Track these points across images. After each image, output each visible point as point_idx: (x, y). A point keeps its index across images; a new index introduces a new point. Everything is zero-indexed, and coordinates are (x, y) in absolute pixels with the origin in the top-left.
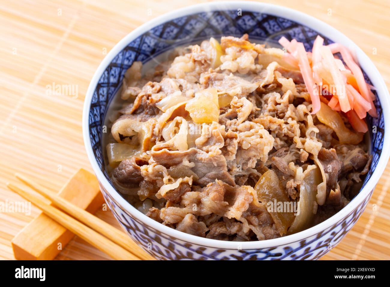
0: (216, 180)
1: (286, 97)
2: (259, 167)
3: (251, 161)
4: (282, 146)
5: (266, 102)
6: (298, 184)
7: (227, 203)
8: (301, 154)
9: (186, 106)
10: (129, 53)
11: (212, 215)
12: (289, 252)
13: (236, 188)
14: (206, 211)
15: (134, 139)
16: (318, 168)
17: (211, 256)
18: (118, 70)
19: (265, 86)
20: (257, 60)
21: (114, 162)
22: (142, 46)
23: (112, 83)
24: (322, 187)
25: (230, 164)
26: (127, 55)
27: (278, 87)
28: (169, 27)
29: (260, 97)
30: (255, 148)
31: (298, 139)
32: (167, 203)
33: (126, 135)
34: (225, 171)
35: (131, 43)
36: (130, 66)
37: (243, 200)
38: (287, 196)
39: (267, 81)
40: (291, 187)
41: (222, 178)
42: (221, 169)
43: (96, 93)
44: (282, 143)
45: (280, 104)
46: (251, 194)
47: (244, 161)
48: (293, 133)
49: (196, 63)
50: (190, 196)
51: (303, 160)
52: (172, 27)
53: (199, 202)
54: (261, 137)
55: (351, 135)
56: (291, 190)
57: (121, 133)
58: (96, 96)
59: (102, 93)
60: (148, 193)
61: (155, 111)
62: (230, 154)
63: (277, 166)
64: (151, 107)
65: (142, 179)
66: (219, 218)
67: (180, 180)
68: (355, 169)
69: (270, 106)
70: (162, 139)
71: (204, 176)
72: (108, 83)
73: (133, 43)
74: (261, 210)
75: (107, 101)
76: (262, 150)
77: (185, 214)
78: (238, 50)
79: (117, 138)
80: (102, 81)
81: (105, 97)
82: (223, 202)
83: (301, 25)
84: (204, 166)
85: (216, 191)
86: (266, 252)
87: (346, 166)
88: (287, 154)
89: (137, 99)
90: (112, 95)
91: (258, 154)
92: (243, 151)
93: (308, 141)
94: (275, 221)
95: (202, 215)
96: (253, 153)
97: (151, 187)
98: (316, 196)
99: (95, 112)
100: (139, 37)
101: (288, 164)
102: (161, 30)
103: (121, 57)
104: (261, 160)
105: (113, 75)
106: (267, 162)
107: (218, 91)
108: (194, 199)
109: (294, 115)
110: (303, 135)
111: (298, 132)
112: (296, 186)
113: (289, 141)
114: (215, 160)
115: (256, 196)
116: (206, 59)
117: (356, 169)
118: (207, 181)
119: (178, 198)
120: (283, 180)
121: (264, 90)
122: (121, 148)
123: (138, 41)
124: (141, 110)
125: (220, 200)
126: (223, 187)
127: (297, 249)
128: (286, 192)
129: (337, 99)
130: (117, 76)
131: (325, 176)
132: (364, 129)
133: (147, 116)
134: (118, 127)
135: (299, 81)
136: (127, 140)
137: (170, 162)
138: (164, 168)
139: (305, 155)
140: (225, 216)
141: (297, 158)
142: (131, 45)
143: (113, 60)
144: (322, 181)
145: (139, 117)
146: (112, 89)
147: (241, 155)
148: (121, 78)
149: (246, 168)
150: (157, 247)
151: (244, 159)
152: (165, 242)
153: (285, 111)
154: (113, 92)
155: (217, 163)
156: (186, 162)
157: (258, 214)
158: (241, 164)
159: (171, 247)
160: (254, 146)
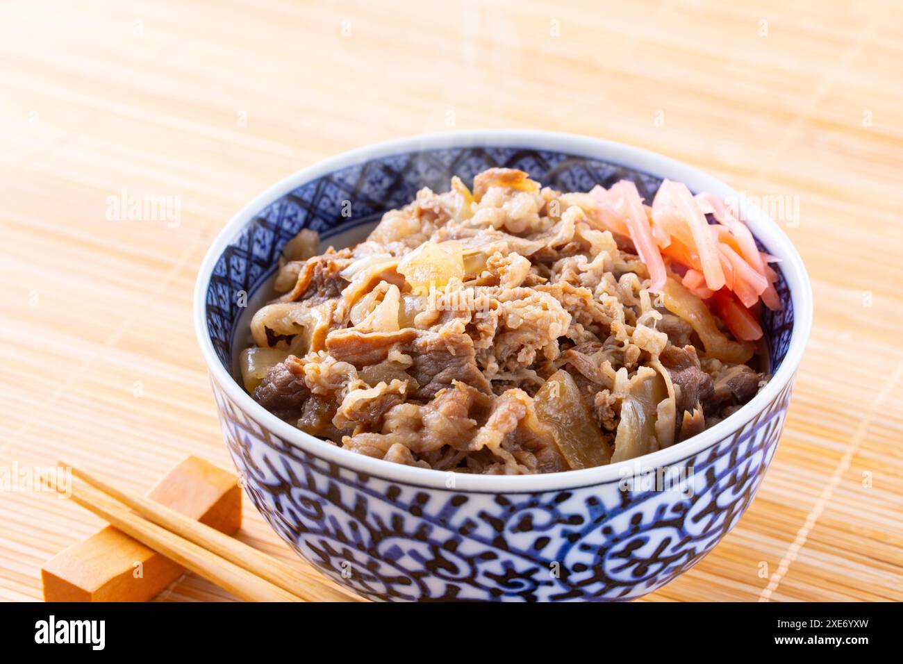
0: (454, 382)
1: (598, 262)
2: (541, 364)
3: (524, 351)
4: (588, 340)
5: (559, 272)
6: (619, 397)
7: (474, 422)
8: (625, 352)
9: (399, 266)
10: (293, 209)
11: (445, 449)
12: (597, 515)
13: (492, 400)
14: (431, 440)
15: (295, 342)
16: (660, 377)
17: (441, 520)
18: (269, 235)
19: (559, 248)
20: (543, 213)
21: (253, 378)
22: (320, 200)
23: (257, 257)
24: (667, 409)
25: (482, 358)
26: (289, 212)
27: (583, 248)
29: (546, 268)
30: (531, 327)
31: (618, 325)
32: (355, 431)
33: (280, 333)
34: (471, 365)
35: (296, 190)
36: (294, 236)
37: (506, 410)
38: (596, 424)
39: (561, 239)
40: (604, 403)
41: (468, 380)
42: (464, 361)
43: (223, 260)
44: (588, 333)
45: (586, 272)
46: (522, 403)
47: (509, 353)
48: (612, 317)
49: (425, 219)
50: (401, 411)
51: (628, 362)
53: (418, 425)
54: (545, 309)
55: (730, 344)
56: (605, 409)
57: (269, 327)
58: (224, 267)
59: (236, 266)
60: (319, 420)
61: (336, 284)
62: (483, 335)
63: (576, 367)
64: (331, 280)
65: (305, 393)
66: (459, 457)
67: (381, 387)
68: (737, 399)
69: (566, 276)
70: (350, 325)
71: (429, 382)
72: (249, 253)
73: (301, 191)
74: (543, 443)
75: (246, 287)
76: (546, 330)
77: (389, 445)
78: (506, 191)
79: (262, 337)
80: (237, 244)
81: (243, 275)
82: (466, 420)
83: (634, 171)
84: (431, 359)
85: (452, 399)
86: (550, 507)
87: (719, 391)
88: (596, 351)
89: (305, 269)
90: (256, 280)
91: (539, 339)
92: (508, 334)
93: (640, 330)
95: (425, 449)
96: (528, 336)
97: (326, 408)
98: (654, 423)
99: (220, 292)
100: (313, 182)
101: (599, 366)
102: (357, 176)
103: (276, 212)
104: (545, 354)
105: (259, 241)
106: (556, 358)
107: (464, 250)
108: (408, 418)
109: (612, 290)
110: (630, 321)
111: (620, 316)
112: (613, 401)
113: (602, 331)
114: (452, 343)
115: (532, 408)
116: (442, 207)
117: (739, 397)
118: (436, 388)
119: (377, 418)
120: (589, 393)
121: (555, 253)
122: (268, 354)
123: (311, 190)
124: (312, 292)
125: (461, 416)
126: (467, 393)
127: (616, 512)
128: (595, 417)
129: (701, 272)
130: (268, 247)
131: (673, 389)
132: (755, 333)
133: (322, 299)
134: (263, 317)
135: (627, 247)
136: (282, 343)
137: (365, 358)
138: (352, 369)
139: (633, 350)
140: (470, 447)
141: (617, 361)
142: (296, 194)
143: (260, 213)
144: (664, 394)
145: (305, 303)
146: (257, 269)
147: (504, 341)
149: (513, 366)
150: (333, 519)
151: (510, 349)
152: (349, 495)
153: (596, 282)
154: (258, 277)
155: (456, 350)
156: (395, 354)
157: (536, 449)
158: (505, 359)
159: (359, 511)
160: (530, 323)
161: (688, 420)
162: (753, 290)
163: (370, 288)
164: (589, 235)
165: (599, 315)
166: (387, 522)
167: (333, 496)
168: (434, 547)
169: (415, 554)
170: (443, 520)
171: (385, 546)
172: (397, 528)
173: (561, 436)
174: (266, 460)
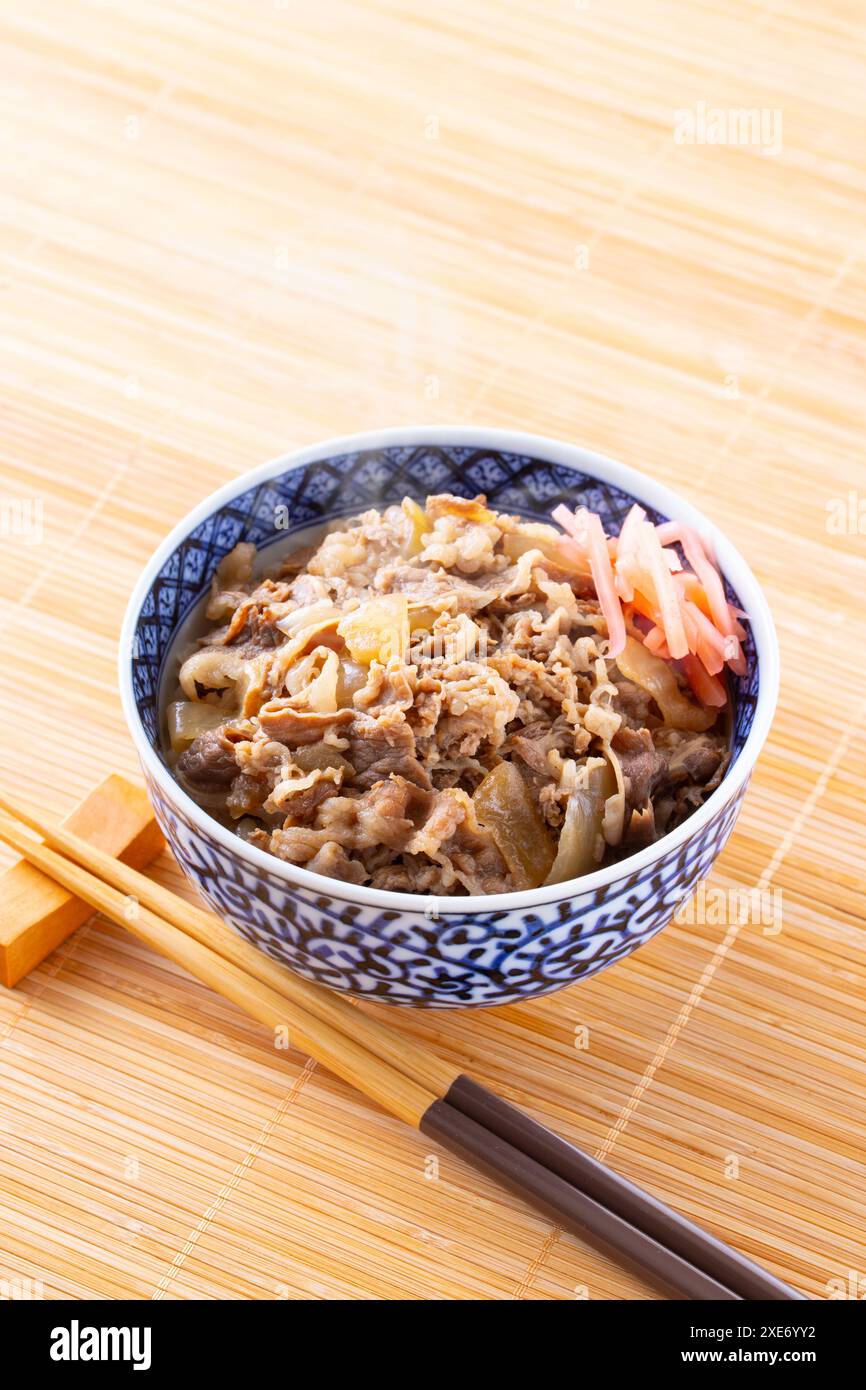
0: (392, 776)
1: (553, 622)
2: (484, 751)
3: (467, 740)
4: (538, 719)
5: (511, 630)
6: (565, 794)
7: (412, 823)
8: (576, 736)
9: (340, 626)
10: (228, 523)
11: (380, 847)
12: (535, 930)
13: (431, 795)
14: (366, 837)
15: (227, 695)
16: (610, 763)
17: (372, 930)
18: (202, 555)
19: (513, 598)
20: (498, 547)
21: (182, 739)
22: (258, 509)
23: (189, 582)
24: (615, 805)
25: (422, 746)
26: (224, 526)
27: (539, 600)
28: (320, 473)
29: (499, 621)
30: (476, 714)
31: (571, 705)
32: (287, 821)
33: (210, 686)
34: (410, 757)
35: (233, 501)
36: (229, 551)
37: (444, 815)
38: (540, 819)
39: (516, 587)
40: (550, 800)
41: (406, 773)
42: (403, 753)
43: (151, 597)
44: (538, 711)
45: (539, 634)
46: (462, 805)
47: (452, 741)
48: (563, 692)
49: (370, 546)
50: (335, 805)
51: (578, 748)
52: (325, 476)
53: (352, 821)
54: (492, 693)
55: (691, 710)
56: (550, 806)
57: (200, 681)
58: (152, 604)
59: (165, 600)
60: (249, 801)
61: (274, 637)
62: (425, 723)
63: (523, 756)
64: (266, 629)
65: (236, 770)
66: (394, 855)
67: (315, 774)
68: (693, 779)
69: (518, 637)
70: (285, 693)
71: (366, 769)
72: (180, 580)
73: (238, 502)
74: (483, 844)
75: (175, 618)
76: (492, 719)
77: (322, 843)
78: (460, 522)
79: (192, 691)
80: (166, 573)
81: (172, 608)
82: (403, 820)
83: (602, 483)
84: (368, 746)
85: (388, 797)
86: (485, 924)
87: (674, 770)
88: (545, 734)
89: (239, 612)
90: (186, 607)
91: (483, 727)
92: (451, 721)
93: (593, 710)
94: (512, 867)
95: (358, 847)
96: (472, 724)
97: (257, 789)
98: (601, 821)
99: (147, 635)
100: (251, 490)
101: (547, 754)
102: (300, 479)
103: (210, 529)
104: (490, 741)
105: (190, 565)
106: (502, 747)
107: (409, 602)
108: (342, 812)
109: (567, 658)
110: (584, 698)
111: (573, 691)
112: (559, 798)
113: (552, 709)
114: (392, 733)
115: (472, 810)
116: (390, 539)
117: (695, 777)
118: (374, 778)
119: (309, 810)
120: (534, 785)
121: (509, 605)
122: (199, 710)
123: (249, 499)
124: (246, 637)
125: (397, 816)
126: (406, 789)
127: (554, 926)
128: (540, 812)
129: (663, 631)
130: (201, 568)
131: (623, 783)
132: (718, 698)
133: (257, 648)
134: (194, 668)
135: (586, 593)
136: (212, 696)
137: (299, 737)
138: (285, 749)
139: (584, 737)
140: (407, 849)
141: (567, 745)
142: (232, 506)
143: (192, 533)
144: (616, 791)
145: (239, 651)
146: (189, 594)
147: (447, 727)
148: (209, 574)
149: (455, 755)
150: (260, 913)
151: (453, 737)
152: (278, 898)
153: (550, 647)
154: (189, 603)
155: (395, 740)
156: (331, 738)
157: (476, 850)
158: (447, 747)
159: (288, 911)
160: (475, 710)
161: (636, 820)
162: (719, 655)
163: (307, 651)
164: (547, 586)
165: (551, 691)
166: (317, 926)
167: (262, 894)
168: (365, 951)
169: (345, 955)
170: (374, 930)
171: (314, 944)
172: (327, 931)
173: (503, 836)
174: (192, 845)
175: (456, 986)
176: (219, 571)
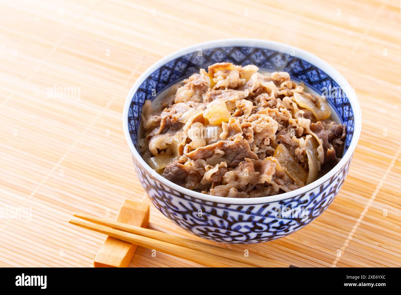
0: (245, 159)
1: (273, 96)
3: (265, 140)
4: (282, 128)
5: (259, 101)
6: (304, 150)
7: (258, 173)
8: (298, 130)
9: (203, 115)
10: (141, 94)
11: (247, 186)
13: (260, 162)
14: (244, 183)
15: (168, 151)
16: (313, 136)
17: (258, 214)
18: (137, 107)
19: (254, 91)
20: (241, 76)
21: (159, 169)
22: (148, 87)
24: (320, 150)
25: (251, 146)
27: (264, 90)
28: (164, 70)
30: (266, 130)
31: (291, 120)
32: (212, 185)
33: (162, 149)
34: (249, 150)
35: (141, 86)
36: (144, 104)
37: (270, 167)
38: (297, 161)
39: (255, 87)
40: (299, 153)
41: (250, 156)
42: (247, 150)
44: (281, 125)
45: (270, 100)
46: (274, 162)
47: (260, 142)
48: (287, 117)
49: (196, 88)
50: (229, 175)
51: (300, 134)
52: (166, 70)
53: (237, 178)
54: (268, 122)
56: (300, 156)
57: (158, 148)
59: (132, 124)
61: (178, 126)
62: (249, 138)
63: (284, 141)
64: (175, 124)
65: (186, 174)
66: (253, 186)
67: (217, 166)
68: (336, 136)
69: (263, 103)
71: (234, 160)
72: (134, 117)
74: (283, 174)
75: (136, 130)
76: (271, 131)
77: (229, 189)
78: (225, 71)
79: (156, 152)
80: (130, 115)
81: (134, 127)
82: (255, 173)
84: (233, 151)
85: (247, 166)
86: (298, 200)
87: (329, 134)
88: (287, 132)
89: (162, 121)
90: (137, 126)
91: (269, 134)
92: (257, 135)
93: (299, 120)
94: (294, 179)
95: (241, 187)
96: (266, 134)
97: (196, 179)
98: (317, 157)
100: (145, 81)
101: (292, 138)
102: (158, 74)
103: (137, 97)
104: (272, 139)
105: (135, 111)
106: (276, 140)
108: (232, 176)
109: (282, 105)
111: (290, 115)
112: (302, 152)
113: (285, 123)
114: (241, 144)
116: (203, 83)
118: (237, 162)
119: (220, 179)
120: (292, 150)
121: (254, 94)
122: (160, 158)
123: (145, 84)
124: (167, 129)
125: (253, 172)
126: (252, 162)
127: (318, 195)
128: (296, 158)
130: (138, 112)
131: (320, 141)
133: (174, 131)
134: (153, 144)
136: (162, 152)
137: (206, 156)
138: (203, 161)
139: (301, 129)
140: (259, 183)
141: (297, 133)
142: (141, 88)
143: (132, 100)
144: (319, 145)
145: (167, 134)
146: (137, 122)
147: (257, 138)
148: (140, 113)
149: (263, 146)
150: (212, 221)
151: (260, 140)
152: (220, 212)
153: (276, 103)
155: (242, 146)
156: (218, 151)
157: (281, 177)
158: (259, 145)
159: (225, 216)
160: (265, 129)
161: (330, 152)
164: (264, 84)
165: (283, 118)
166: (236, 218)
167: (214, 213)
168: (254, 223)
169: (246, 227)
170: (259, 214)
171: (234, 226)
172: (241, 219)
173: (288, 170)
174: (181, 203)
175: (285, 228)
176: (142, 112)
